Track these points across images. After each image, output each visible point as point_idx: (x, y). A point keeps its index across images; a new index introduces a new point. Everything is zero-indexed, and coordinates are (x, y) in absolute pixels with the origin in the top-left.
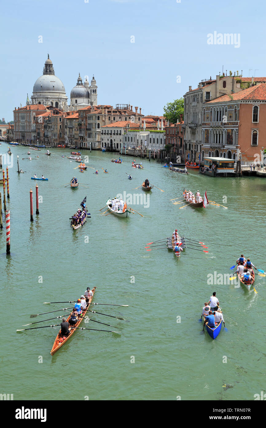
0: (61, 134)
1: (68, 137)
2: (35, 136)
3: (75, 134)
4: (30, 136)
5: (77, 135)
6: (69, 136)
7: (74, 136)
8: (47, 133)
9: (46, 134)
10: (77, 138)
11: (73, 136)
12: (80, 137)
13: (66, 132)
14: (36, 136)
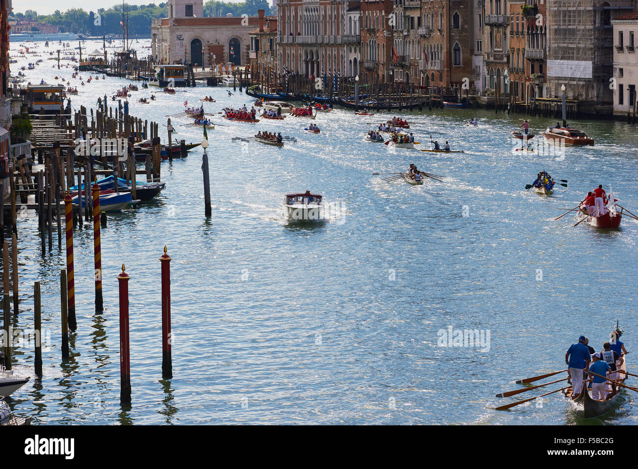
0: (457, 50)
1: (488, 64)
2: (359, 59)
3: (513, 49)
4: (339, 59)
5: (521, 54)
6: (492, 59)
7: (508, 57)
8: (405, 44)
9: (399, 51)
10: (521, 66)
11: (505, 60)
12: (532, 60)
13: (480, 43)
14: (361, 63)
